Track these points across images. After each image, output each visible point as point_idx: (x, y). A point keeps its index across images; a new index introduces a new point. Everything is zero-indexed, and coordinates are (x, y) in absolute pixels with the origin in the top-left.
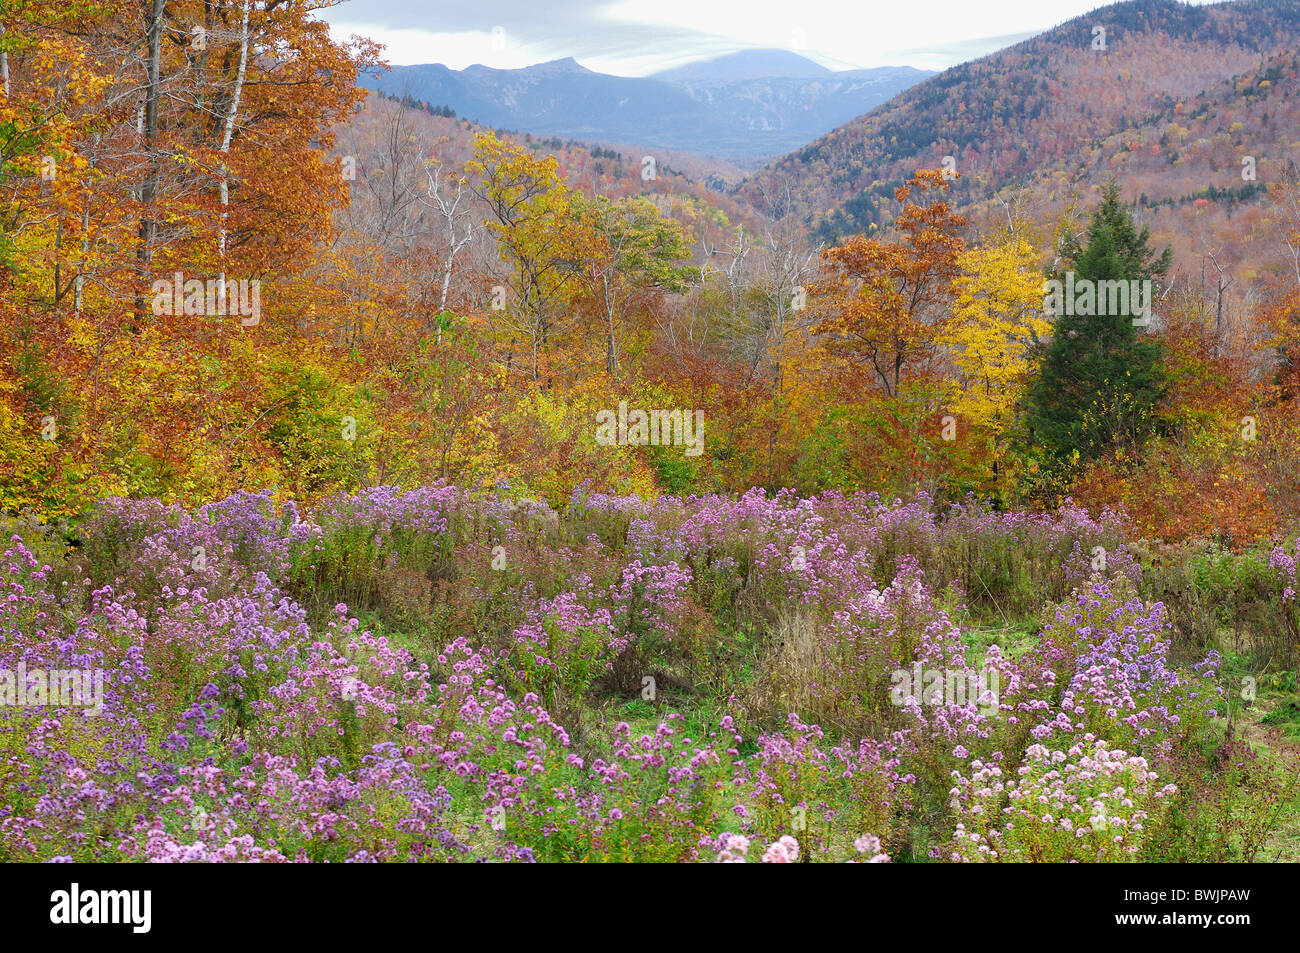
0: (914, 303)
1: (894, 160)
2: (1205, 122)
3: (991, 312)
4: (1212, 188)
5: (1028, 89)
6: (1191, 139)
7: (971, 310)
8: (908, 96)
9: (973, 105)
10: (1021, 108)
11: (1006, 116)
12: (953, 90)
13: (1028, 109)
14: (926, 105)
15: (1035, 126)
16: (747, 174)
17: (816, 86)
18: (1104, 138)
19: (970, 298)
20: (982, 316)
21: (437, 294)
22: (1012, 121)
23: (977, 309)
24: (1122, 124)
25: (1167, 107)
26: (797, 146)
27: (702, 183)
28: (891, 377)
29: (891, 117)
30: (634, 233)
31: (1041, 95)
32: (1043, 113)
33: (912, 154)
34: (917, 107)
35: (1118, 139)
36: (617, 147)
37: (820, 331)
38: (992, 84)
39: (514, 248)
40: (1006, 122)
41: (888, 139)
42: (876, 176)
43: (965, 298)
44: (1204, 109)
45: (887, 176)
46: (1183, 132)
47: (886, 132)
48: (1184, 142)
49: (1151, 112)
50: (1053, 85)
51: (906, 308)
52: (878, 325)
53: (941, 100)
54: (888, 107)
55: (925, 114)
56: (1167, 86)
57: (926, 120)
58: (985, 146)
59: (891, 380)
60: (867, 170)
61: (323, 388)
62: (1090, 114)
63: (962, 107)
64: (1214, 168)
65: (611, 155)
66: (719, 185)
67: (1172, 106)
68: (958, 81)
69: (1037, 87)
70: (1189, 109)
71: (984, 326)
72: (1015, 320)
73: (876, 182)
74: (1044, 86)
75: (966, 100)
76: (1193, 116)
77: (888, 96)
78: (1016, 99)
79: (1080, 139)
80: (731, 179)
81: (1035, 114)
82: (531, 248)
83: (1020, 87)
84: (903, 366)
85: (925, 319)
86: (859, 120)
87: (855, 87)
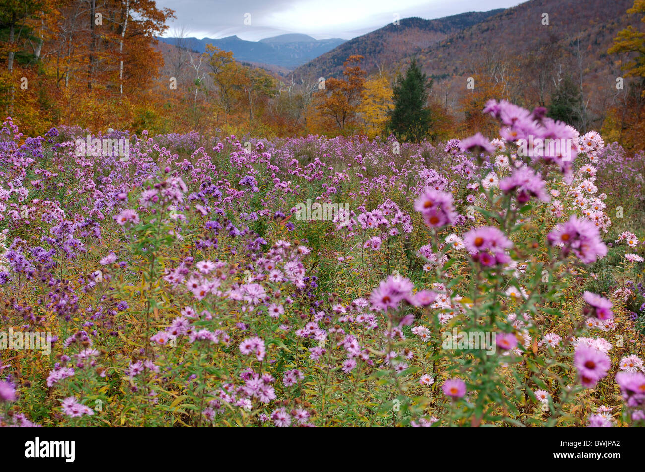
0: (349, 99)
1: (336, 67)
2: (431, 55)
3: (374, 101)
4: (433, 75)
5: (377, 45)
6: (426, 60)
7: (368, 100)
8: (340, 47)
9: (360, 50)
10: (375, 51)
11: (370, 53)
12: (354, 45)
13: (377, 51)
14: (346, 50)
15: (379, 56)
16: (291, 71)
17: (312, 44)
18: (400, 60)
19: (367, 97)
20: (371, 102)
21: (194, 95)
22: (372, 55)
23: (370, 100)
24: (405, 56)
25: (419, 51)
26: (306, 62)
27: (277, 74)
28: (342, 123)
29: (334, 53)
30: (257, 79)
31: (381, 47)
32: (381, 52)
33: (342, 65)
34: (343, 50)
35: (404, 60)
36: (250, 63)
37: (319, 108)
38: (366, 43)
39: (219, 81)
40: (370, 55)
41: (334, 60)
42: (330, 72)
43: (366, 97)
44: (430, 51)
45: (334, 71)
46: (424, 58)
47: (334, 58)
48: (424, 61)
49: (414, 52)
50: (384, 44)
51: (347, 101)
52: (337, 106)
53: (350, 48)
54: (334, 50)
55: (345, 52)
56: (419, 44)
57: (346, 54)
58: (364, 62)
59: (342, 124)
60: (328, 70)
61: (154, 117)
62: (396, 53)
63: (357, 50)
64: (433, 69)
65: (248, 65)
66: (282, 75)
67: (421, 50)
68: (355, 42)
69: (379, 44)
70: (426, 51)
71: (372, 105)
72: (382, 104)
73: (330, 74)
74: (382, 44)
75: (358, 48)
76: (427, 53)
77: (334, 47)
78: (373, 48)
79: (392, 60)
80: (286, 72)
81: (379, 53)
82: (224, 82)
83: (374, 44)
84: (345, 120)
85: (352, 105)
86: (325, 54)
87: (324, 44)
